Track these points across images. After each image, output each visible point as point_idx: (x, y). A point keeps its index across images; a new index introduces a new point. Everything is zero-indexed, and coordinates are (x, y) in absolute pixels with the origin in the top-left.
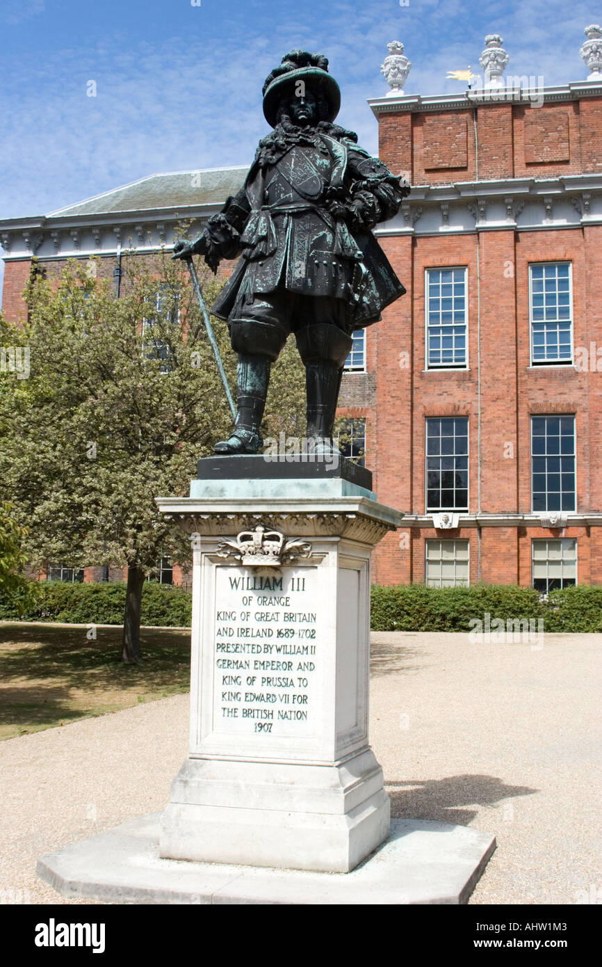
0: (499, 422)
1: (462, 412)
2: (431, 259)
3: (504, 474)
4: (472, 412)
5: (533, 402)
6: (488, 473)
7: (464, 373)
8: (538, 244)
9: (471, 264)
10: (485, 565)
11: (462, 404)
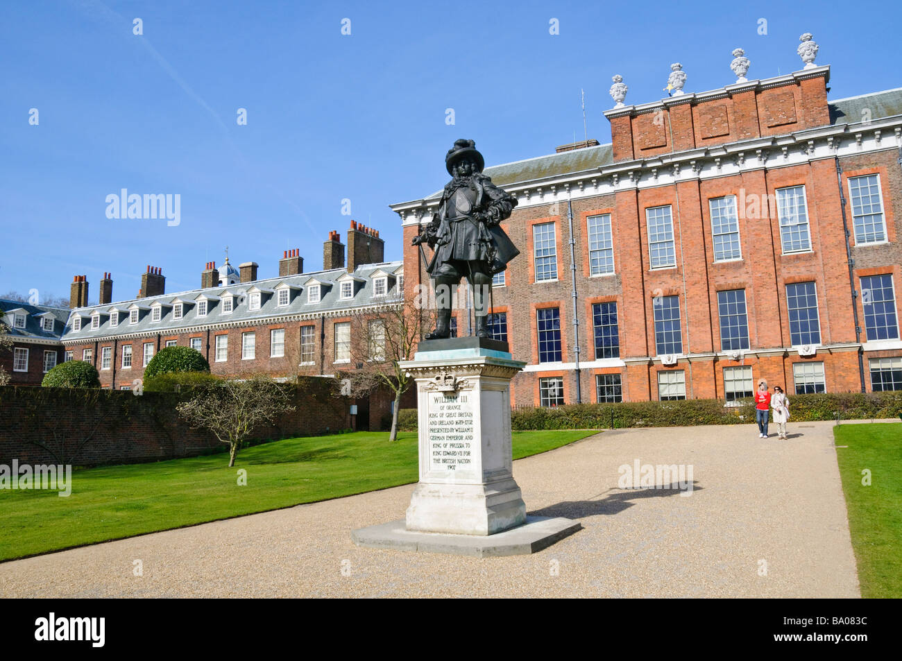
0: (697, 298)
1: (674, 293)
2: (648, 202)
3: (702, 329)
4: (681, 293)
5: (717, 283)
6: (693, 329)
7: (674, 270)
8: (714, 187)
9: (673, 203)
10: (695, 385)
11: (674, 288)
